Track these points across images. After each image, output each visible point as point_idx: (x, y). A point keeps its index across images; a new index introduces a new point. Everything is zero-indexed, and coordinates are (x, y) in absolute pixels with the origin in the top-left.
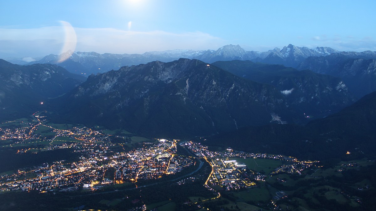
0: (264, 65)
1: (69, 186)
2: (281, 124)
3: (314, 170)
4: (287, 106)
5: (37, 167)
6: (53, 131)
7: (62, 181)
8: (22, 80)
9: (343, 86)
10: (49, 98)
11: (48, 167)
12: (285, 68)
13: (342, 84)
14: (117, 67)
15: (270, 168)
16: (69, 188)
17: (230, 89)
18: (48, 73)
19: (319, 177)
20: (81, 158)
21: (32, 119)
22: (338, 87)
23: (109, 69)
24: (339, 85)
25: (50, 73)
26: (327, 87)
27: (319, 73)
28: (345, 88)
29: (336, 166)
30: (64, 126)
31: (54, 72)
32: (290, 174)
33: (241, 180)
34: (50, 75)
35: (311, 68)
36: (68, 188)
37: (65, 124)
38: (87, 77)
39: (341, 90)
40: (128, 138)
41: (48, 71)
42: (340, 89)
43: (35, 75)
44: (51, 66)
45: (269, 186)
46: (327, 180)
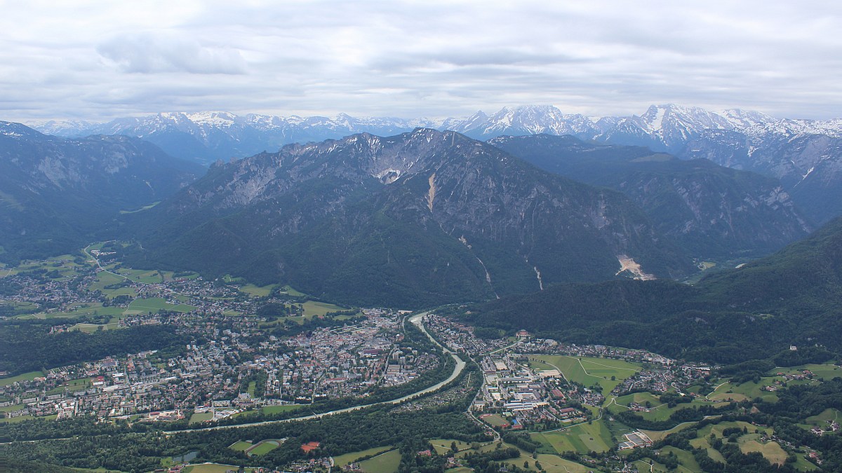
0: (604, 146)
1: (162, 410)
2: (640, 280)
3: (713, 385)
4: (655, 240)
5: (93, 364)
6: (128, 286)
7: (148, 398)
8: (64, 170)
9: (784, 196)
10: (123, 212)
11: (117, 365)
12: (652, 153)
13: (780, 192)
14: (275, 145)
15: (613, 379)
16: (163, 414)
17: (528, 200)
18: (120, 157)
19: (724, 401)
20: (191, 346)
21: (84, 259)
22: (770, 201)
23: (258, 151)
24: (773, 194)
25: (126, 157)
26: (747, 200)
27: (728, 166)
28: (786, 201)
29: (762, 378)
30: (156, 274)
31: (134, 154)
32: (659, 393)
33: (547, 406)
34: (125, 160)
35: (710, 154)
36: (161, 414)
37: (155, 272)
38: (207, 165)
39: (776, 207)
40: (296, 305)
41: (121, 151)
42: (776, 203)
43: (94, 159)
44: (129, 141)
45: (611, 419)
46: (743, 408)
